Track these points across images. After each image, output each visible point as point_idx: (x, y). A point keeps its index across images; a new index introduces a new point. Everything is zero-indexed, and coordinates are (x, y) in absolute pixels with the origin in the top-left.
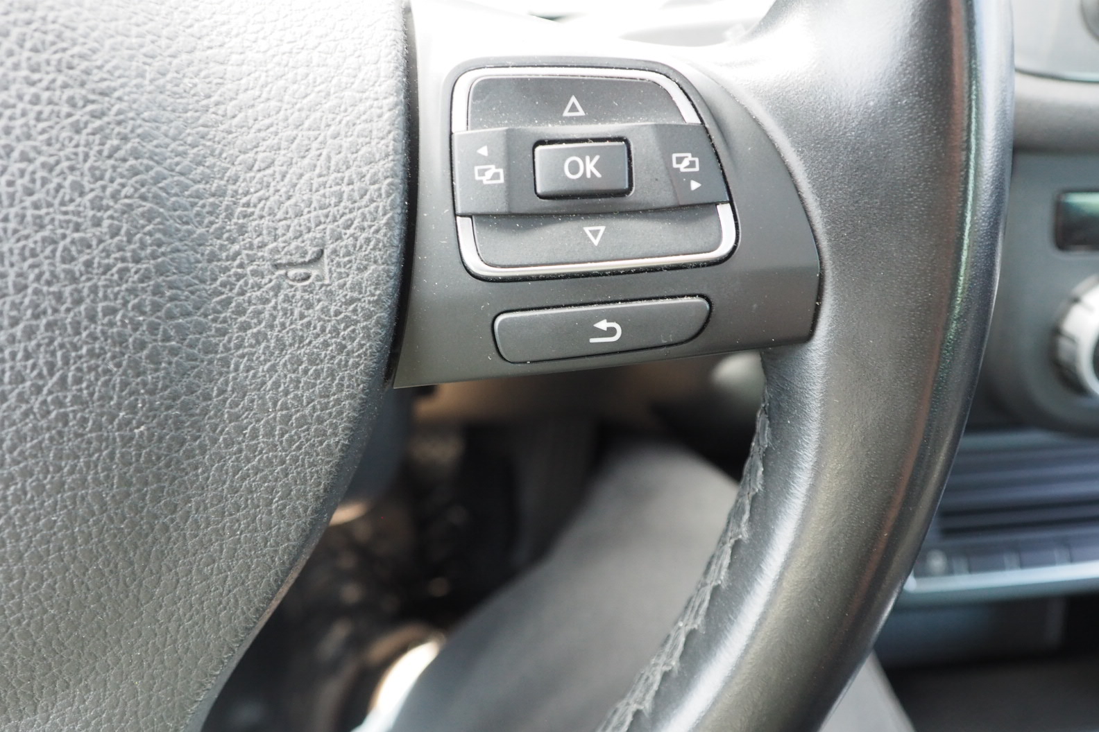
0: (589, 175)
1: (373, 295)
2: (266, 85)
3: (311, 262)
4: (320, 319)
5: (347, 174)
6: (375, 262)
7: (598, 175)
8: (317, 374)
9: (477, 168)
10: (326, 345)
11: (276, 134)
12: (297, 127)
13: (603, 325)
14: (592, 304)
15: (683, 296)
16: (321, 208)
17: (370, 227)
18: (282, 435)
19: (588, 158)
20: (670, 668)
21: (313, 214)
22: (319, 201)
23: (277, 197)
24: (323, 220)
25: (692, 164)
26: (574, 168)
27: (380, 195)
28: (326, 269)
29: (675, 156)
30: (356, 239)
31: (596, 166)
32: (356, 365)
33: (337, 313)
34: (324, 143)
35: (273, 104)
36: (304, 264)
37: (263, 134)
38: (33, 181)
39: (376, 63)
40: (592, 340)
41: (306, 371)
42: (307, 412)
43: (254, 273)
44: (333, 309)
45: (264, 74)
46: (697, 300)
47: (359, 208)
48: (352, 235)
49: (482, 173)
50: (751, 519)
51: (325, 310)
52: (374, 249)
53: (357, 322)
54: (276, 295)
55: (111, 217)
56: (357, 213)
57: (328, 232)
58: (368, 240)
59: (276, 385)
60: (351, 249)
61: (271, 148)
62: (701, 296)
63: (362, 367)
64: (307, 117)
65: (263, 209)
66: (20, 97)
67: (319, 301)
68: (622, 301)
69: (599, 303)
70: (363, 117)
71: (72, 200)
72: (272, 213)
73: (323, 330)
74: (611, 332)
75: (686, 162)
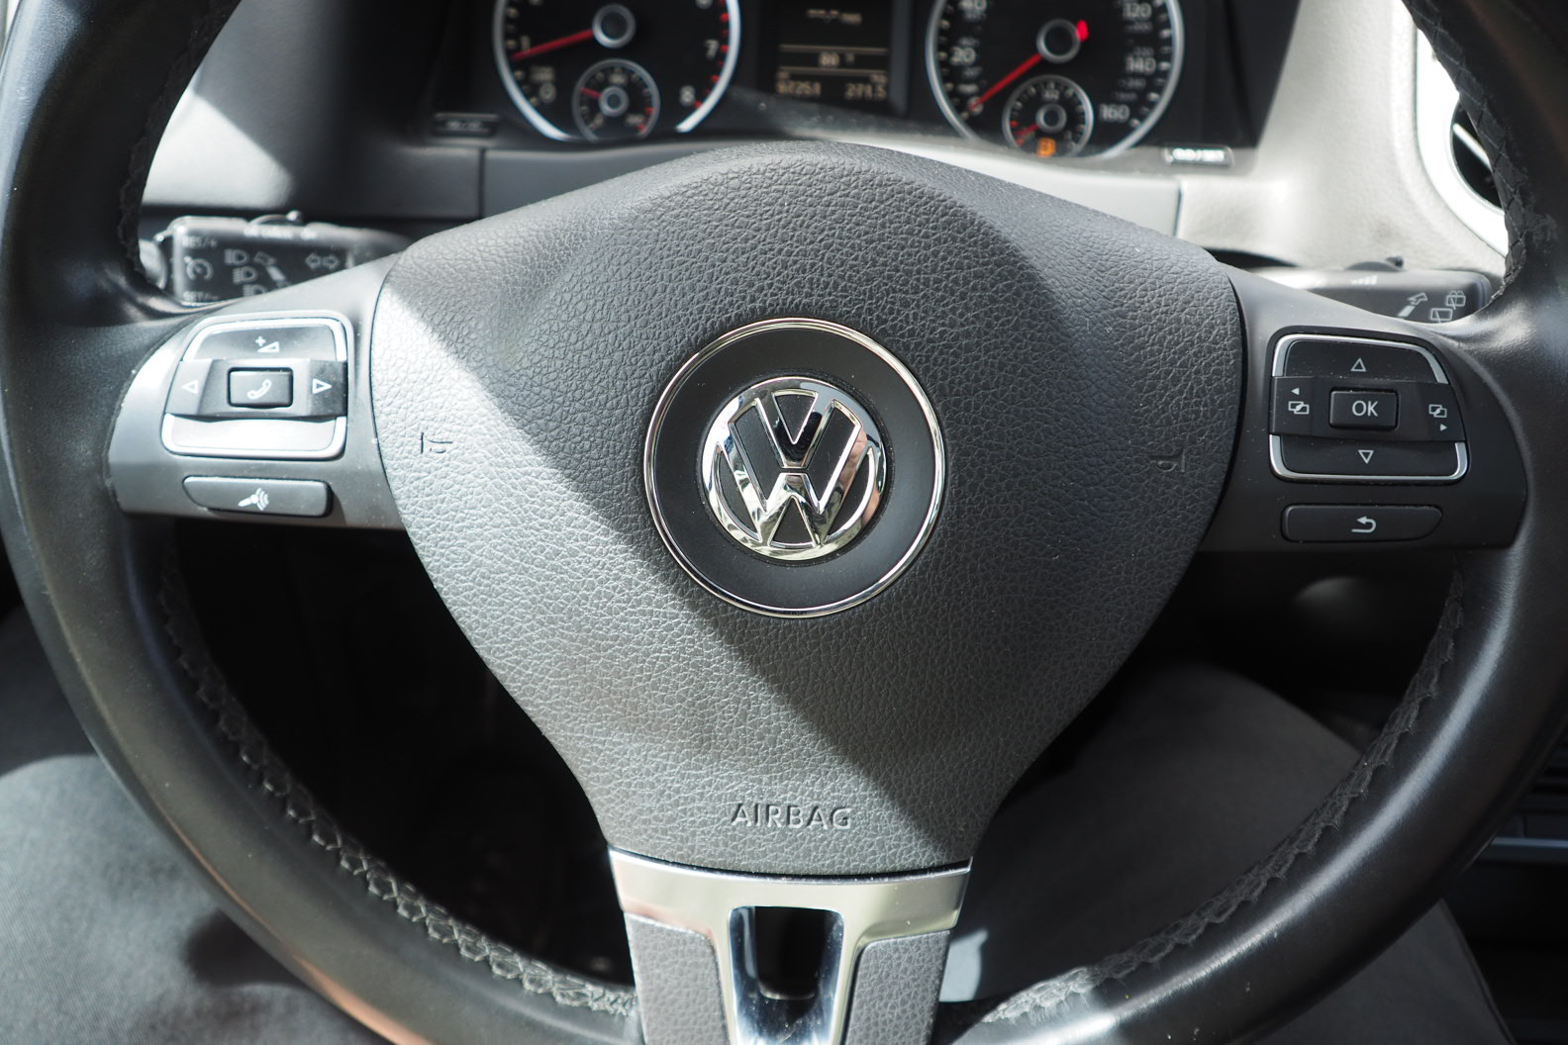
0: (1369, 414)
1: (1211, 483)
2: (1150, 335)
3: (1174, 457)
4: (1174, 496)
5: (1204, 399)
6: (1216, 461)
7: (1376, 414)
8: (1166, 535)
9: (1290, 403)
10: (1175, 514)
11: (1158, 368)
12: (1172, 365)
13: (1363, 520)
14: (1356, 504)
15: (1422, 505)
16: (1185, 421)
17: (1216, 437)
18: (1136, 574)
19: (1370, 403)
20: (1357, 795)
21: (1179, 425)
22: (1183, 416)
23: (1156, 411)
24: (1185, 428)
25: (1442, 413)
26: (1359, 408)
27: (1224, 416)
28: (1183, 461)
29: (1431, 406)
30: (1205, 444)
31: (1374, 408)
32: (1192, 531)
33: (1187, 493)
34: (1189, 376)
35: (1156, 347)
36: (1170, 458)
37: (1149, 368)
38: (1026, 389)
39: (1224, 325)
40: (1354, 531)
41: (1159, 531)
42: (1155, 559)
43: (1136, 461)
44: (1184, 490)
45: (1150, 327)
46: (1433, 509)
47: (1210, 423)
48: (1203, 441)
49: (1294, 406)
50: (1439, 682)
51: (1178, 491)
52: (1216, 452)
53: (1198, 501)
54: (1149, 477)
55: (1065, 416)
56: (1209, 427)
57: (1187, 437)
58: (1213, 445)
59: (1139, 538)
60: (1201, 450)
61: (1154, 377)
62: (1436, 506)
63: (1196, 533)
64: (1179, 358)
65: (1146, 418)
66: (1024, 335)
67: (1176, 484)
68: (1378, 505)
69: (1362, 504)
70: (1217, 361)
71: (1046, 404)
72: (1152, 421)
73: (1176, 504)
74: (1369, 526)
75: (1438, 411)
